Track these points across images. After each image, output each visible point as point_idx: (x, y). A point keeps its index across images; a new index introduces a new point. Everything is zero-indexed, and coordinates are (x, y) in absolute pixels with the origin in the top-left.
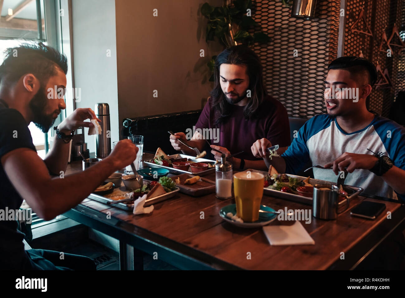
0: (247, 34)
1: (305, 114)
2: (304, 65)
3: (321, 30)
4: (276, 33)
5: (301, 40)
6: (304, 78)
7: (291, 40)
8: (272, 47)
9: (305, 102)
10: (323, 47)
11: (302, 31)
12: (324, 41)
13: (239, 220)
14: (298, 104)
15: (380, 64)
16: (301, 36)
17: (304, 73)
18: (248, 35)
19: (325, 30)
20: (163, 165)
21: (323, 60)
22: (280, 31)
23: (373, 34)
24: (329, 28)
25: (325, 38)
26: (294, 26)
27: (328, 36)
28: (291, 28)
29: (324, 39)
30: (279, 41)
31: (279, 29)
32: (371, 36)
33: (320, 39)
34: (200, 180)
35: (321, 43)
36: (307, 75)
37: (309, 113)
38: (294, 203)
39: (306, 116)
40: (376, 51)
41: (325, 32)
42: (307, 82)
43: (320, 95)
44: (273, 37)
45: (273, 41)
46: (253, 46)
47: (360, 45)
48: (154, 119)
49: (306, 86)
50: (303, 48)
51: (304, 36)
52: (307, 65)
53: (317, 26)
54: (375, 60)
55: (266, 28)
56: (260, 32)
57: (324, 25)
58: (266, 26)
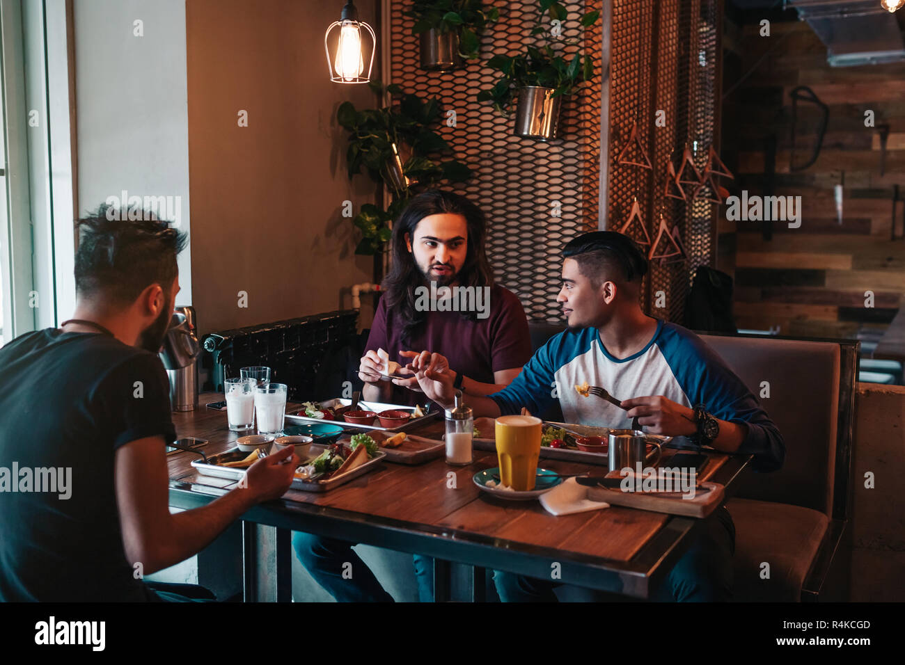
0: (430, 164)
1: (543, 315)
2: (537, 224)
3: (568, 161)
4: (483, 163)
5: (531, 177)
6: (538, 247)
7: (512, 178)
8: (476, 189)
9: (542, 293)
10: (573, 193)
11: (531, 162)
12: (574, 181)
13: (509, 489)
14: (530, 296)
15: (664, 217)
16: (531, 170)
17: (538, 239)
18: (431, 166)
19: (574, 161)
20: (324, 419)
21: (573, 216)
22: (490, 159)
23: (653, 166)
24: (581, 157)
25: (575, 177)
26: (518, 151)
27: (581, 173)
28: (511, 155)
29: (573, 177)
30: (490, 178)
31: (488, 155)
32: (649, 169)
33: (566, 177)
34: (406, 440)
35: (567, 185)
36: (545, 243)
37: (550, 312)
38: (575, 464)
39: (544, 319)
40: (658, 194)
41: (574, 165)
42: (545, 255)
43: (556, 274)
44: (477, 170)
45: (477, 178)
46: (439, 185)
47: (632, 186)
48: (262, 332)
49: (543, 262)
50: (536, 193)
51: (535, 170)
52: (544, 224)
53: (560, 154)
54: (658, 211)
55: (464, 152)
56: (451, 160)
57: (572, 153)
58: (463, 148)
